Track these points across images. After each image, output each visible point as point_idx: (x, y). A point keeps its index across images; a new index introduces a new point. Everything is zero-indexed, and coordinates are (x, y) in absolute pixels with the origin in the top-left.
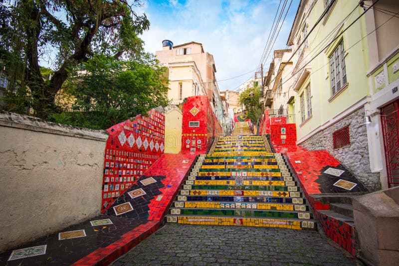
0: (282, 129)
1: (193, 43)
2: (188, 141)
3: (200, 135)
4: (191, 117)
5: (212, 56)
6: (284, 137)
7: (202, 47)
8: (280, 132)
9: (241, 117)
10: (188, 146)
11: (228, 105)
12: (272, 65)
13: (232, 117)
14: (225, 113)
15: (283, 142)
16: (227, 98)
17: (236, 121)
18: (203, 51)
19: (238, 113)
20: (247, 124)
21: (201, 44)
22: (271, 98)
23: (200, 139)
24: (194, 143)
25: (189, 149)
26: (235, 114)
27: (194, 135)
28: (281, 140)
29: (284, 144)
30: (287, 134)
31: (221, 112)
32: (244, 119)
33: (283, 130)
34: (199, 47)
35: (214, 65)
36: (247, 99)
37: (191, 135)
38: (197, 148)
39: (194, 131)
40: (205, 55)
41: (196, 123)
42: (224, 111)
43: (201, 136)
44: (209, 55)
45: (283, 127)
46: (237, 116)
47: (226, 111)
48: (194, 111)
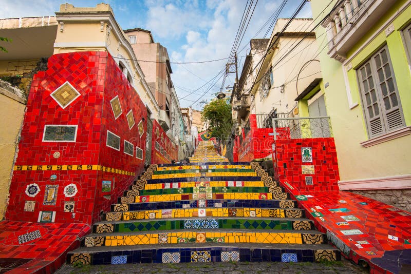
0: (303, 150)
1: (139, 30)
2: (32, 189)
3: (75, 168)
4: (51, 111)
5: (165, 49)
6: (308, 170)
7: (151, 36)
8: (300, 157)
9: (205, 136)
10: (30, 206)
11: (190, 122)
12: (249, 59)
13: (196, 135)
14: (186, 130)
15: (309, 182)
16: (190, 114)
17: (200, 140)
18: (152, 42)
19: (202, 132)
20: (212, 143)
21: (149, 32)
22: (247, 105)
23: (75, 181)
24: (51, 194)
25: (33, 216)
26: (199, 133)
27: (55, 168)
28: (302, 178)
29: (311, 188)
30: (316, 162)
31: (182, 128)
32: (208, 138)
33: (307, 152)
34: (147, 36)
35: (168, 62)
36: (212, 112)
37: (45, 168)
38: (60, 214)
39: (57, 155)
40: (155, 46)
41: (67, 130)
42: (185, 128)
43: (79, 171)
44: (160, 47)
45: (305, 146)
46: (201, 134)
47: (188, 127)
48: (65, 95)
